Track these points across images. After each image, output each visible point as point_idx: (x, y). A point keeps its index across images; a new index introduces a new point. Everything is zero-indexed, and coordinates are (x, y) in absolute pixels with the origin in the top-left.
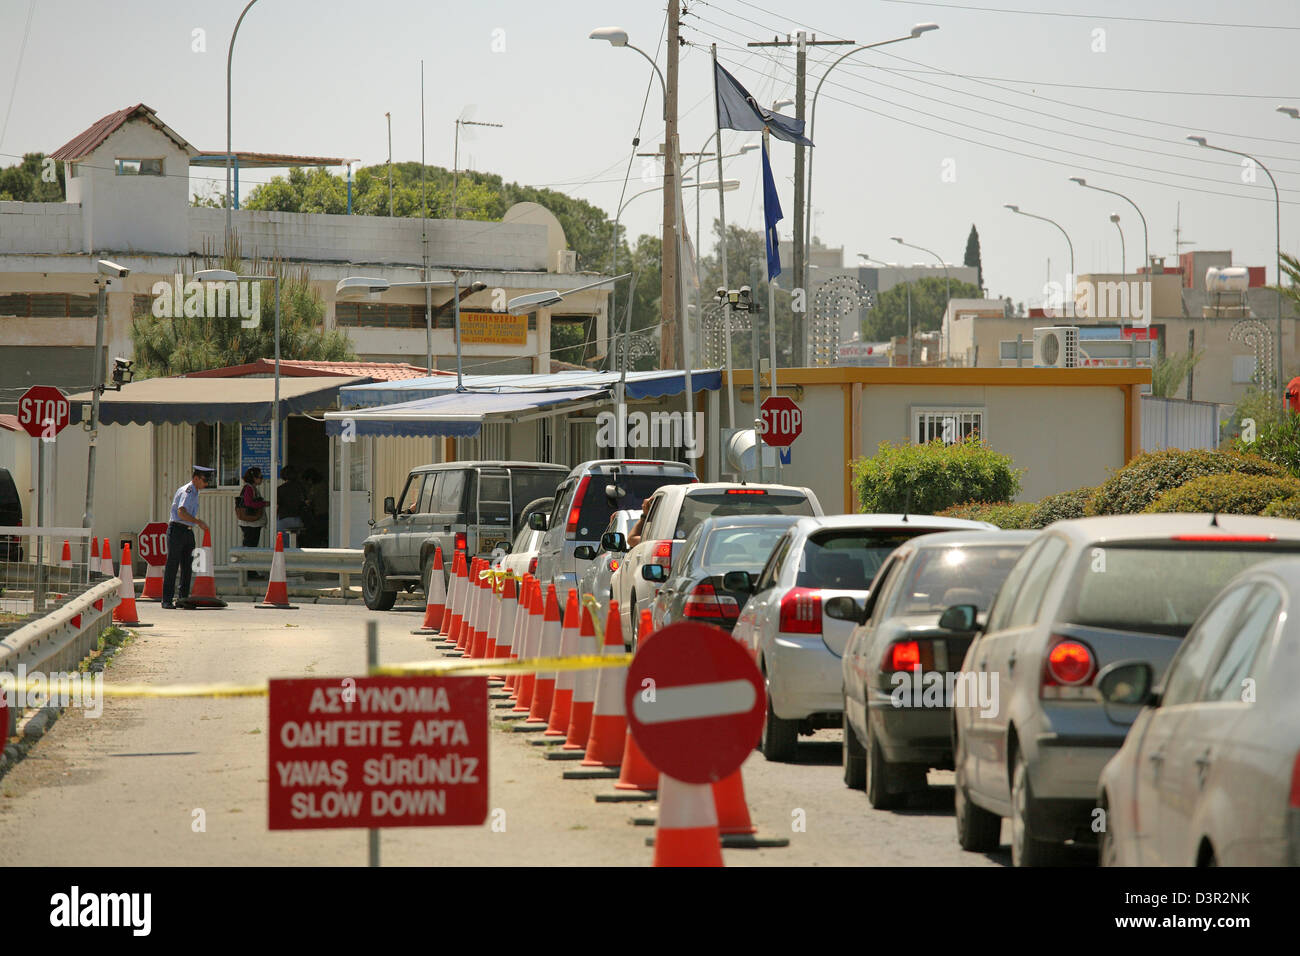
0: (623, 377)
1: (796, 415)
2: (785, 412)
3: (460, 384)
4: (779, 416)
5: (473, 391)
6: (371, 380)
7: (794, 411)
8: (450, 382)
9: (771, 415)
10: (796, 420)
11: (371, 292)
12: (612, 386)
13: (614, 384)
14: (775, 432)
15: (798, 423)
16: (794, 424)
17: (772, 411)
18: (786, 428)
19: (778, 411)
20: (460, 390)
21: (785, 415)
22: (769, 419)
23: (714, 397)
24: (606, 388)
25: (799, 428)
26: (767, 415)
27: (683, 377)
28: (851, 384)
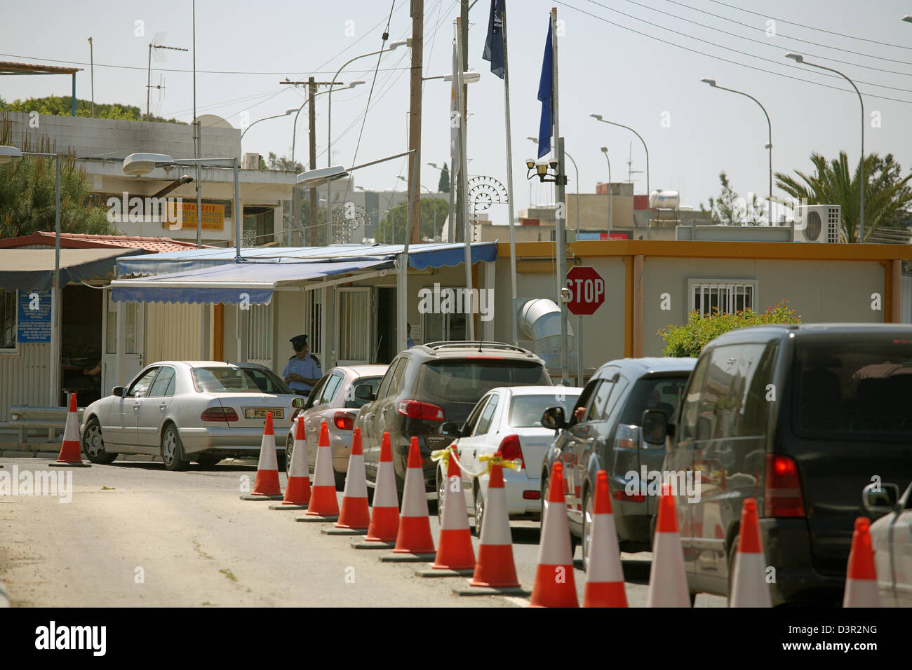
0: (407, 248)
1: (599, 284)
2: (589, 281)
3: (238, 255)
4: (583, 285)
5: (255, 261)
6: (143, 252)
7: (597, 281)
8: (230, 253)
9: (575, 284)
10: (599, 290)
11: (156, 167)
12: (396, 256)
13: (397, 254)
14: (579, 300)
15: (601, 293)
16: (597, 293)
17: (576, 281)
18: (589, 298)
19: (582, 281)
20: (239, 260)
21: (589, 284)
22: (574, 288)
23: (490, 269)
24: (390, 258)
25: (602, 298)
26: (571, 284)
27: (462, 249)
28: (633, 256)
